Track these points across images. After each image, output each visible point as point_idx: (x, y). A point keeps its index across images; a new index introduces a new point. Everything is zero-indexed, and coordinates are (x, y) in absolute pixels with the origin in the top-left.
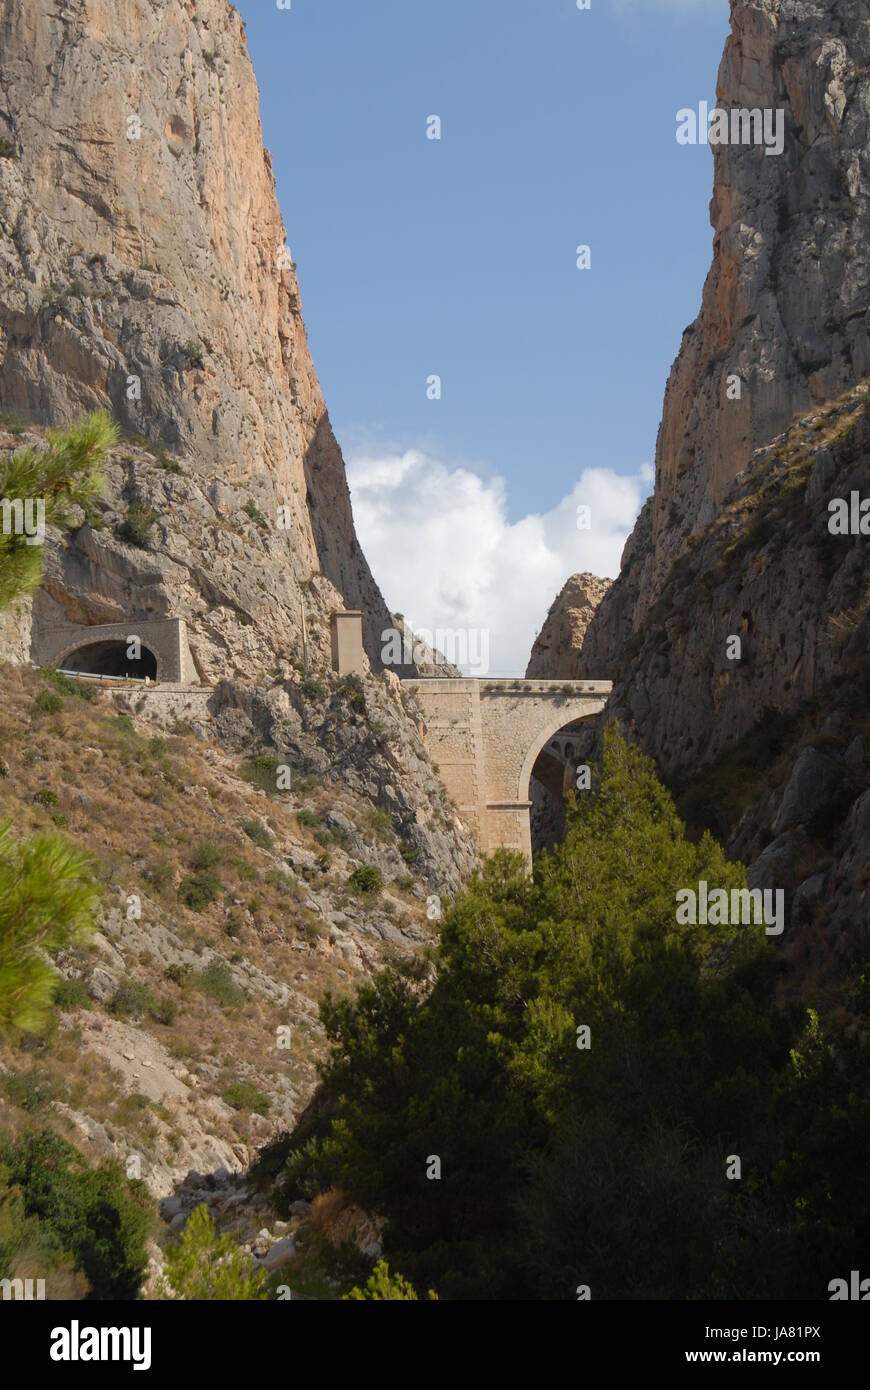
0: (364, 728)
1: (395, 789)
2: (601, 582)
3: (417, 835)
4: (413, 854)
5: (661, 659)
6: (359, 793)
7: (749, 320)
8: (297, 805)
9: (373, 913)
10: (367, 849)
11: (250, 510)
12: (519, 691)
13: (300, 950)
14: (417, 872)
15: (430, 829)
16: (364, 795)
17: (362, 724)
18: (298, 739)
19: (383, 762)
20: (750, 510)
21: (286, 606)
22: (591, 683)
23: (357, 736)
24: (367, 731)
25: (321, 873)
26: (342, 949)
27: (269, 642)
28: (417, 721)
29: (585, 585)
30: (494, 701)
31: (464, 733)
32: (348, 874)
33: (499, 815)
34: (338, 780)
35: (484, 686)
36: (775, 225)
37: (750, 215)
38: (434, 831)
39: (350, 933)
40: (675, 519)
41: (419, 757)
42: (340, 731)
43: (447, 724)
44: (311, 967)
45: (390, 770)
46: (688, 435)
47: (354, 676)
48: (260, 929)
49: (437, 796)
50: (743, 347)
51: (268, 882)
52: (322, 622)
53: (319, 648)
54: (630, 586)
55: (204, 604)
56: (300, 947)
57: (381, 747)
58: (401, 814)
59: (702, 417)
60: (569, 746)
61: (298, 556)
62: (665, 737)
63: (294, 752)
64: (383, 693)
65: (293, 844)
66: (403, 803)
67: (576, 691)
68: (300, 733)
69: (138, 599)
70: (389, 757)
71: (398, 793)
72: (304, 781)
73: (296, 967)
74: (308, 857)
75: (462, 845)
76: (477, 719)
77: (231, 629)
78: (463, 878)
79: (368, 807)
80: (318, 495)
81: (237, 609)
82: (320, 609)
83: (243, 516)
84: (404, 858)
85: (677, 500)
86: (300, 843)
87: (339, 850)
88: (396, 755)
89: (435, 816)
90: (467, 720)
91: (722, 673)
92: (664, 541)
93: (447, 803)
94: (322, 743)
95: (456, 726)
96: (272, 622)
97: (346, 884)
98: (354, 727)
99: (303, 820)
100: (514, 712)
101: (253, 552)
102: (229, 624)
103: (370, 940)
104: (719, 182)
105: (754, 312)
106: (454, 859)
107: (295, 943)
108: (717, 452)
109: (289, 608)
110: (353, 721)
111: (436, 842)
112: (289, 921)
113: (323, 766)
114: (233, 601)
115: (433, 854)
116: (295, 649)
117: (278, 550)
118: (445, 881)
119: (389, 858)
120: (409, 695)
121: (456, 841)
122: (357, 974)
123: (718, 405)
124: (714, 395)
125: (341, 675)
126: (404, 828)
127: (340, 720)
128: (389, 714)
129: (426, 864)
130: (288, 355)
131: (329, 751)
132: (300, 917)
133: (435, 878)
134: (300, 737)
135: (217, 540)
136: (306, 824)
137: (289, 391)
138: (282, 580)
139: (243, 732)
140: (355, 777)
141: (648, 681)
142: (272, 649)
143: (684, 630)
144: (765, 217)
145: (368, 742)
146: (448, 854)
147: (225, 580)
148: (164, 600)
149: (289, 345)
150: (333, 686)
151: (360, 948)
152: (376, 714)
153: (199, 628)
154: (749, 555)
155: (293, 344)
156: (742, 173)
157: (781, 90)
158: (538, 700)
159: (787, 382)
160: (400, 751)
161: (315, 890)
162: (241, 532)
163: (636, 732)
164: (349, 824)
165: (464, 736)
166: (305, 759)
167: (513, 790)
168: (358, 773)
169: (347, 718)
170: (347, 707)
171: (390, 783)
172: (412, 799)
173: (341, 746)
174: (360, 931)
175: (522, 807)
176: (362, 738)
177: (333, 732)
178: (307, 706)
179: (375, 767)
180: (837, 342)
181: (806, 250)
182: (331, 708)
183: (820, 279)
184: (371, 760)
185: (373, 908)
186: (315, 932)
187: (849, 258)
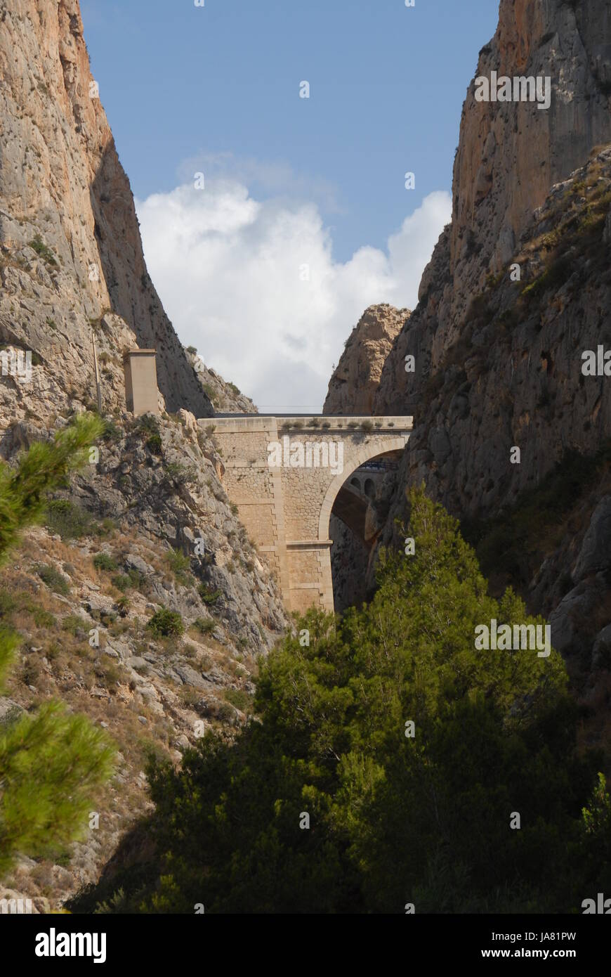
0: (160, 469)
1: (193, 530)
2: (399, 313)
3: (217, 577)
4: (213, 597)
5: (461, 400)
6: (156, 536)
7: (547, 39)
8: (93, 550)
9: (173, 658)
10: (166, 592)
11: (37, 246)
13: (99, 697)
14: (217, 615)
15: (229, 571)
16: (162, 538)
17: (158, 465)
18: (93, 482)
19: (181, 504)
20: (548, 247)
21: (77, 345)
22: (390, 419)
23: (154, 478)
24: (164, 473)
25: (119, 618)
26: (142, 694)
27: (61, 382)
28: (214, 461)
29: (382, 316)
30: (293, 439)
31: (263, 472)
32: (148, 619)
33: (298, 554)
34: (135, 523)
35: (282, 424)
38: (233, 573)
39: (151, 678)
40: (474, 248)
41: (218, 498)
42: (136, 473)
43: (245, 464)
44: (111, 714)
45: (188, 512)
46: (485, 160)
47: (149, 416)
48: (58, 677)
49: (237, 537)
51: (65, 629)
52: (115, 360)
53: (113, 388)
54: (429, 317)
56: (99, 694)
57: (178, 488)
58: (200, 556)
59: (499, 141)
60: (369, 483)
61: (88, 293)
62: (466, 478)
63: (89, 495)
64: (179, 433)
65: (90, 589)
67: (375, 428)
68: (95, 476)
70: (186, 499)
71: (197, 535)
72: (100, 524)
73: (95, 714)
74: (105, 602)
75: (263, 586)
78: (264, 620)
79: (167, 549)
80: (106, 227)
81: (26, 348)
82: (112, 347)
83: (29, 252)
84: (204, 601)
85: (475, 228)
86: (98, 588)
87: (138, 594)
88: (194, 496)
89: (235, 558)
91: (523, 414)
92: (462, 271)
93: (247, 544)
94: (118, 485)
95: (254, 465)
96: (63, 361)
97: (145, 629)
98: (150, 469)
99: (101, 564)
101: (41, 289)
103: (171, 685)
105: (553, 30)
106: (254, 601)
107: (94, 690)
108: (515, 178)
109: (80, 347)
110: (149, 463)
111: (236, 584)
112: (88, 667)
113: (120, 508)
114: (22, 340)
115: (233, 596)
116: (87, 389)
117: (67, 287)
118: (246, 623)
119: (188, 601)
120: (205, 435)
121: (256, 583)
122: (158, 720)
123: (516, 129)
124: (512, 119)
125: (136, 416)
126: (203, 569)
127: (136, 461)
128: (186, 454)
129: (226, 606)
130: (71, 81)
131: (125, 493)
132: (98, 664)
133: (236, 621)
134: (95, 479)
136: (103, 568)
137: (73, 118)
138: (73, 318)
140: (153, 520)
141: (448, 423)
142: (64, 389)
143: (484, 370)
145: (164, 484)
146: (249, 595)
147: (13, 319)
149: (72, 69)
150: (128, 427)
151: (160, 693)
152: (172, 455)
154: (548, 294)
155: (75, 68)
158: (337, 437)
159: (587, 103)
160: (197, 492)
161: (114, 636)
162: (28, 269)
163: (437, 474)
164: (146, 568)
165: (262, 476)
166: (101, 502)
167: (313, 529)
168: (155, 515)
169: (143, 460)
170: (143, 448)
171: (188, 525)
172: (211, 540)
173: (137, 488)
174: (160, 676)
175: (323, 546)
176: (158, 480)
177: (129, 474)
178: (102, 447)
179: (172, 509)
182: (127, 449)
184: (168, 502)
185: (173, 653)
186: (114, 678)
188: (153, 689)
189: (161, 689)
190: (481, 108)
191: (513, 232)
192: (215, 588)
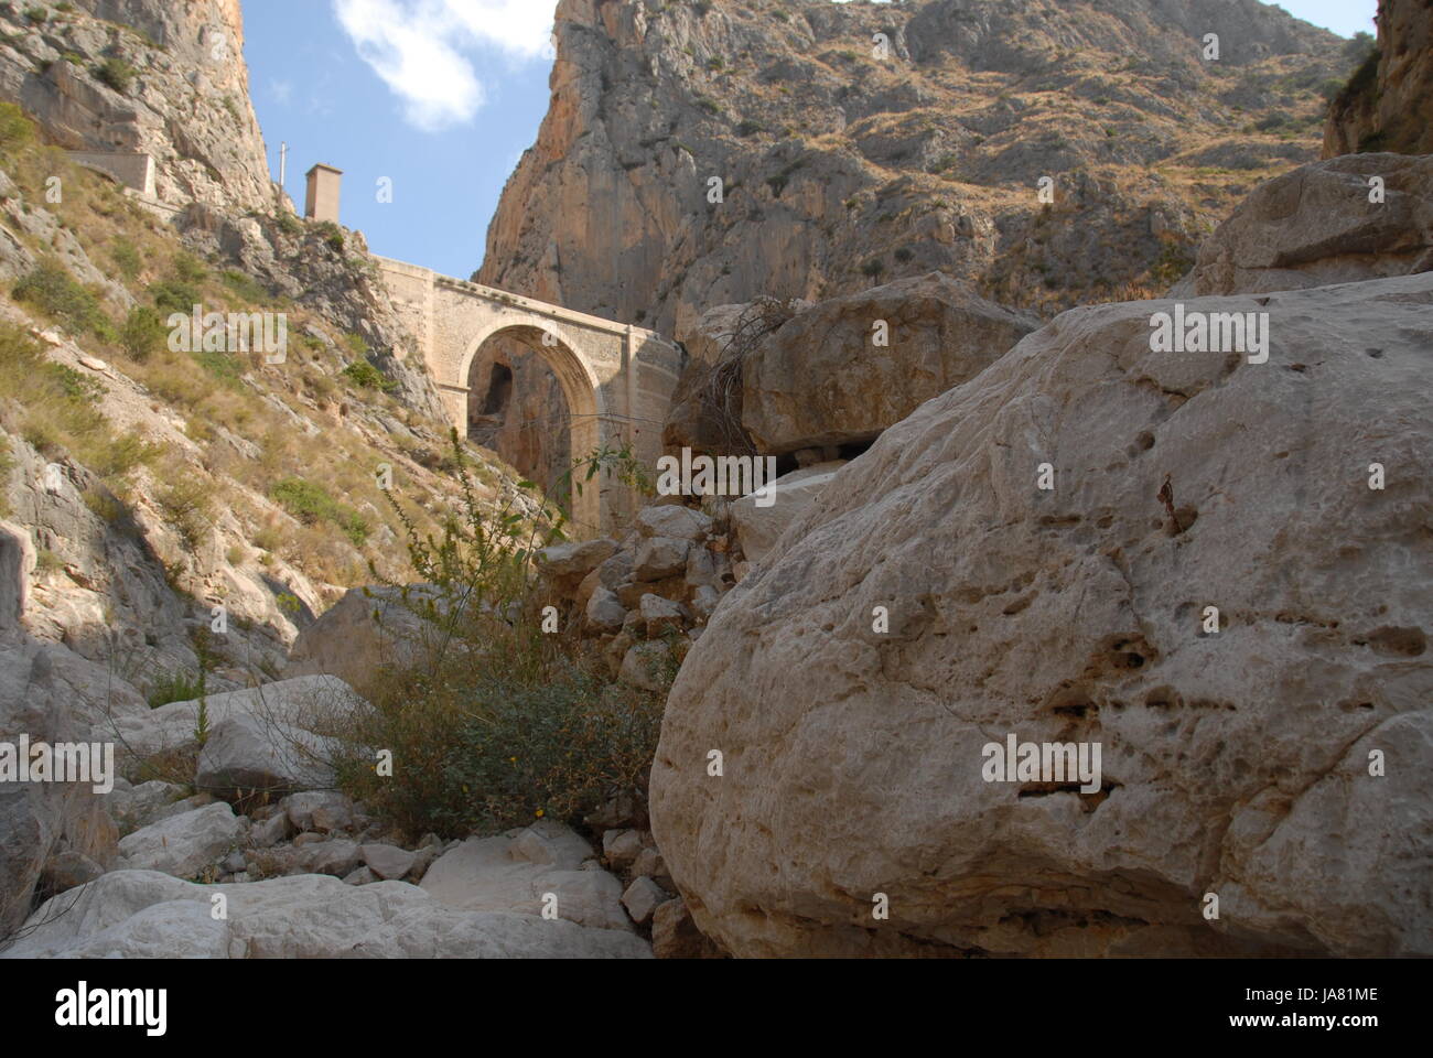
0: (340, 265)
1: (371, 324)
3: (394, 368)
6: (332, 323)
7: (586, 133)
9: (375, 408)
11: (228, 104)
12: (467, 291)
15: (406, 366)
16: (337, 325)
17: (339, 260)
18: (270, 265)
19: (359, 298)
22: (524, 299)
23: (333, 271)
24: (343, 268)
27: (236, 203)
30: (445, 293)
31: (417, 313)
34: (310, 307)
35: (437, 278)
36: (600, 86)
37: (584, 77)
38: (409, 369)
42: (315, 265)
45: (365, 306)
46: (529, 209)
47: (330, 223)
50: (582, 148)
55: (175, 153)
57: (358, 283)
58: (376, 349)
63: (264, 275)
66: (379, 338)
67: (512, 302)
68: (271, 260)
69: (108, 133)
70: (364, 294)
71: (374, 328)
76: (428, 305)
77: (200, 181)
79: (341, 337)
81: (208, 165)
83: (219, 104)
88: (373, 293)
89: (411, 356)
90: (420, 302)
92: (508, 276)
93: (418, 352)
94: (296, 272)
95: (411, 305)
96: (240, 186)
98: (330, 263)
100: (460, 307)
101: (227, 128)
102: (199, 175)
103: (377, 431)
104: (559, 59)
105: (589, 129)
106: (427, 400)
108: (559, 214)
110: (329, 258)
111: (412, 379)
112: (294, 368)
113: (295, 292)
114: (205, 157)
115: (410, 389)
118: (423, 416)
121: (429, 385)
125: (317, 221)
126: (380, 361)
127: (316, 254)
129: (403, 396)
131: (302, 281)
132: (305, 371)
133: (414, 411)
134: (272, 263)
135: (194, 108)
139: (209, 250)
140: (329, 308)
144: (594, 79)
145: (344, 277)
146: (422, 394)
147: (199, 137)
148: (135, 135)
150: (308, 227)
152: (352, 256)
153: (168, 171)
156: (577, 54)
157: (599, 21)
158: (480, 301)
159: (614, 173)
160: (376, 292)
162: (218, 111)
165: (417, 316)
166: (277, 284)
167: (455, 374)
168: (332, 305)
169: (323, 254)
170: (324, 244)
171: (365, 317)
172: (388, 336)
173: (315, 278)
174: (362, 422)
175: (461, 390)
176: (337, 272)
177: (307, 264)
178: (281, 238)
179: (350, 301)
180: (649, 153)
181: (625, 99)
182: (306, 243)
183: (636, 116)
184: (347, 294)
185: (374, 403)
186: (325, 391)
187: (655, 108)
188: (358, 430)
189: (368, 431)
190: (523, 183)
191: (557, 246)
192: (393, 378)
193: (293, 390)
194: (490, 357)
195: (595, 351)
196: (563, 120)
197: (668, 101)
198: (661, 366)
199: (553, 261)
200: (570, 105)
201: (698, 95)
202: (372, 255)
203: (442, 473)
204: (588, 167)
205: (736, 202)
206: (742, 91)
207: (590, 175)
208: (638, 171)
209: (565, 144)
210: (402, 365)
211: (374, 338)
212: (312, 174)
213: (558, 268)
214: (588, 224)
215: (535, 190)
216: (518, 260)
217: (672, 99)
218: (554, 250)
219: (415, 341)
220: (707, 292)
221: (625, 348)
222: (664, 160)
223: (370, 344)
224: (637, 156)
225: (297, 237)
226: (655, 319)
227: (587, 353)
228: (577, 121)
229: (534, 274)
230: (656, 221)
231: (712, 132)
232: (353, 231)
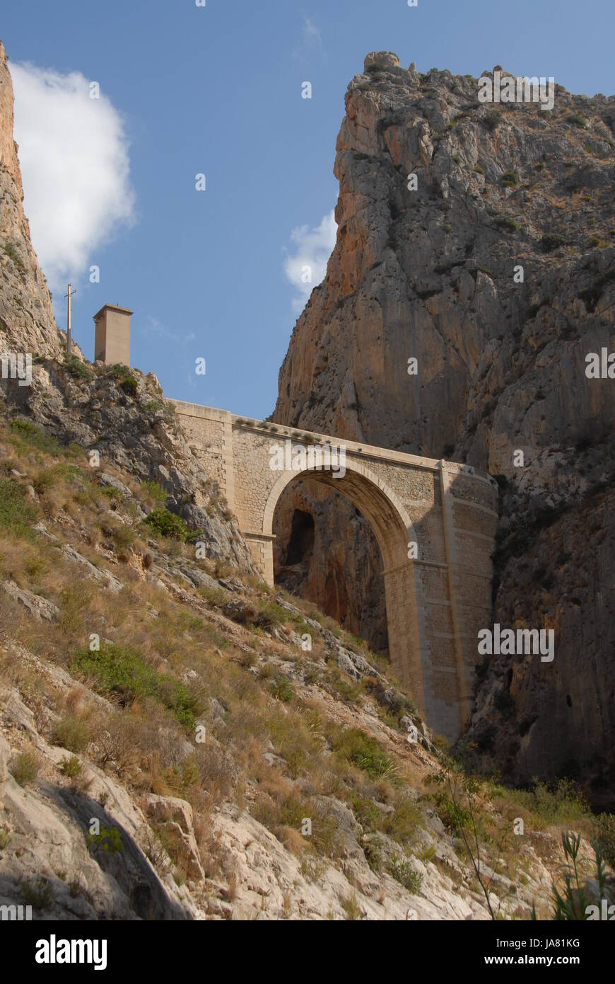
0: (134, 409)
1: (169, 470)
3: (197, 517)
6: (128, 471)
7: (377, 265)
9: (179, 559)
15: (208, 514)
16: (133, 473)
17: (132, 405)
18: (60, 413)
19: (156, 442)
22: (327, 438)
23: (127, 416)
24: (138, 412)
30: (244, 435)
31: (217, 458)
34: (104, 455)
35: (236, 419)
36: (389, 215)
37: (371, 207)
38: (212, 517)
42: (108, 410)
43: (201, 447)
45: (163, 452)
46: (322, 348)
47: (121, 366)
49: (211, 488)
50: (375, 280)
57: (154, 427)
58: (176, 496)
63: (54, 424)
66: (179, 484)
67: (315, 441)
68: (61, 408)
70: (161, 438)
71: (173, 474)
75: (241, 539)
76: (228, 448)
79: (138, 485)
85: (316, 390)
88: (171, 437)
89: (213, 503)
90: (219, 446)
92: (305, 416)
94: (87, 419)
95: (209, 450)
96: (26, 335)
98: (123, 408)
100: (260, 449)
101: (10, 275)
103: (183, 585)
104: (343, 193)
105: (380, 260)
106: (233, 551)
107: (99, 549)
108: (356, 348)
109: (44, 327)
110: (122, 402)
111: (215, 528)
113: (88, 440)
115: (214, 537)
121: (234, 533)
125: (107, 363)
127: (108, 399)
131: (94, 428)
134: (62, 411)
140: (124, 455)
144: (382, 208)
145: (138, 422)
146: (227, 544)
150: (99, 371)
151: (172, 589)
152: (147, 399)
156: (363, 184)
157: (383, 147)
158: (282, 443)
159: (409, 303)
165: (216, 461)
166: (68, 432)
167: (258, 521)
168: (127, 451)
169: (116, 398)
170: (116, 388)
171: (163, 463)
172: (188, 482)
173: (109, 424)
174: (166, 575)
175: (267, 538)
176: (131, 417)
177: (99, 410)
178: (71, 384)
179: (147, 448)
180: (445, 279)
181: (415, 225)
182: (98, 389)
183: (428, 242)
184: (142, 439)
185: (178, 554)
186: (126, 541)
187: (448, 232)
188: (163, 585)
189: (174, 585)
190: (314, 322)
191: (354, 384)
192: (195, 527)
193: (90, 542)
194: (290, 504)
195: (406, 489)
196: (353, 253)
197: (462, 223)
198: (478, 502)
199: (352, 400)
200: (358, 237)
201: (492, 213)
202: (167, 399)
203: (259, 630)
204: (381, 299)
205: (544, 321)
206: (540, 205)
207: (384, 307)
208: (435, 298)
209: (355, 277)
210: (204, 513)
211: (173, 485)
212: (100, 317)
213: (357, 406)
214: (385, 358)
215: (327, 328)
216: (314, 401)
217: (465, 221)
218: (352, 388)
219: (217, 486)
220: (521, 420)
221: (438, 484)
222: (461, 285)
223: (169, 491)
224: (433, 283)
225: (88, 382)
226: (465, 453)
227: (397, 491)
228: (367, 252)
229: (331, 415)
230: (457, 350)
231: (511, 251)
232: (145, 374)
